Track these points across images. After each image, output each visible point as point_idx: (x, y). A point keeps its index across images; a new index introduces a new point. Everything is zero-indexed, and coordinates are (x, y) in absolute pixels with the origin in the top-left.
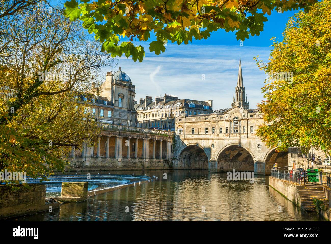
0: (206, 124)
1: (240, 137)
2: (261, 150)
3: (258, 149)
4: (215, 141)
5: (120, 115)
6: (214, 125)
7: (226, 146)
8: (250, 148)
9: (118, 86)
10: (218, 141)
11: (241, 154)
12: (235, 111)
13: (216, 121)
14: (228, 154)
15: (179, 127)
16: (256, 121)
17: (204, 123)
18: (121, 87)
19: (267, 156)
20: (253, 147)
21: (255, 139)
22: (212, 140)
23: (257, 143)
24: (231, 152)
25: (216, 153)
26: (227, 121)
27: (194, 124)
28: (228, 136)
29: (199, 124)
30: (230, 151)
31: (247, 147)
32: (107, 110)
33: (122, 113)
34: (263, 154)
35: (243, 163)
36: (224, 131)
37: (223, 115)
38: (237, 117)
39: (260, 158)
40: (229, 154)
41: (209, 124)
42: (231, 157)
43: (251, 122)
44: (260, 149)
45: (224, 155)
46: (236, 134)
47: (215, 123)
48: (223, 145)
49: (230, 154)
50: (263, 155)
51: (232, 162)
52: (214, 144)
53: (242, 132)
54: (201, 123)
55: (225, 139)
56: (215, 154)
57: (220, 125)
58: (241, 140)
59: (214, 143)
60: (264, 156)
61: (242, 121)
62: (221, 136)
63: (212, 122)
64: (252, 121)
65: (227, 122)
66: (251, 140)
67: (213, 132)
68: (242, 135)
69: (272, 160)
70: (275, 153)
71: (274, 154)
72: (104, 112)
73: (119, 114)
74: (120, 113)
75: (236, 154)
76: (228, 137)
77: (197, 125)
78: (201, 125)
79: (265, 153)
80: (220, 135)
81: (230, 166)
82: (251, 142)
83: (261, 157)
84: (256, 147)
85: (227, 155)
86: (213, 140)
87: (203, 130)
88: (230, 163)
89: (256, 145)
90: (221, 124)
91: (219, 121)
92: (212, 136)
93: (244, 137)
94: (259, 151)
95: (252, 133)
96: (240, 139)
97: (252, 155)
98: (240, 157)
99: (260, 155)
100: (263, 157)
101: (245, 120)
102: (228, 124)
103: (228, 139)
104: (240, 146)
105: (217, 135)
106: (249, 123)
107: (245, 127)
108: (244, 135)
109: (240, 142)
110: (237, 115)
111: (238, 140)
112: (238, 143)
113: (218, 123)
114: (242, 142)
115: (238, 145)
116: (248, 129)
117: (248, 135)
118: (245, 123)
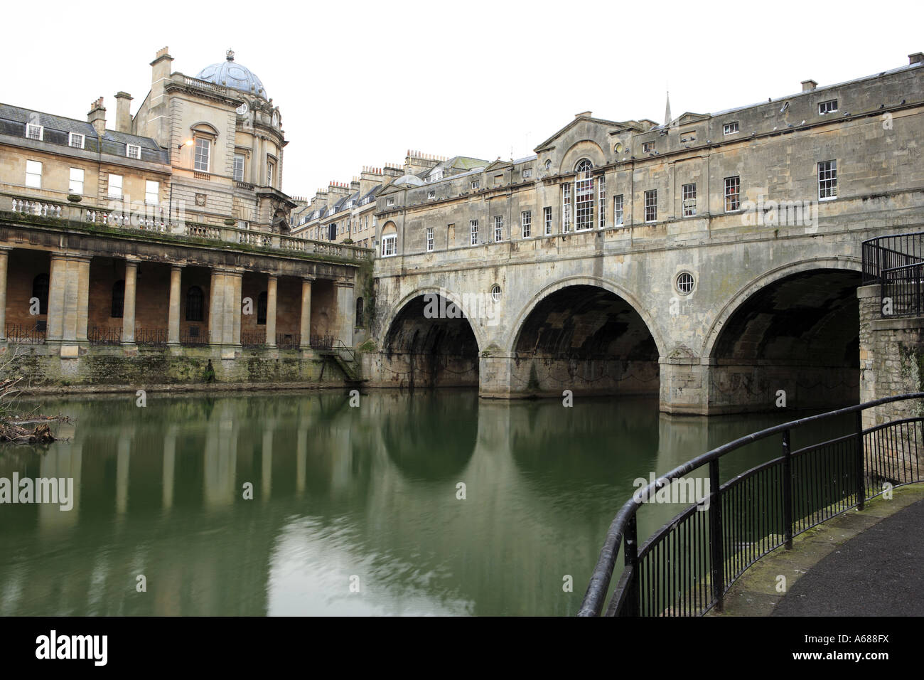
0: (472, 208)
1: (599, 246)
2: (692, 301)
3: (678, 296)
4: (503, 270)
5: (201, 200)
6: (502, 204)
7: (543, 291)
8: (645, 292)
9: (191, 99)
10: (513, 272)
11: (623, 328)
12: (581, 134)
14: (561, 326)
15: (386, 229)
16: (668, 164)
17: (466, 204)
18: (203, 101)
19: (718, 328)
20: (655, 289)
21: (663, 250)
22: (491, 271)
23: (672, 270)
24: (575, 318)
25: (505, 323)
26: (548, 181)
27: (431, 212)
28: (553, 245)
29: (447, 209)
30: (567, 313)
31: (629, 288)
32: (141, 178)
33: (207, 193)
34: (700, 317)
35: (630, 366)
36: (538, 228)
37: (533, 162)
38: (589, 163)
39: (685, 337)
40: (565, 328)
41: (481, 203)
42: (579, 341)
43: (649, 175)
44: (688, 294)
45: (541, 329)
46: (582, 237)
47: (504, 199)
48: (533, 285)
49: (569, 326)
50: (700, 323)
51: (583, 359)
52: (501, 286)
53: (609, 221)
54: (455, 205)
55: (540, 261)
56: (503, 328)
57: (521, 204)
58: (605, 259)
59: (500, 283)
60: (708, 327)
61: (608, 176)
62: (525, 248)
63: (492, 195)
64: (654, 167)
65: (548, 189)
66: (649, 256)
67: (498, 235)
68: (608, 239)
69: (743, 347)
70: (760, 317)
71: (753, 318)
72: (124, 184)
73: (197, 194)
74: (203, 192)
75: (597, 326)
76: (553, 252)
77: (443, 217)
78: (456, 211)
79: (711, 316)
80: (521, 247)
81: (572, 376)
82: (650, 265)
83: (692, 333)
84: (668, 287)
85: (556, 331)
86: (496, 268)
87: (463, 230)
88: (574, 365)
89: (669, 279)
90: (526, 198)
91: (518, 188)
92: (492, 254)
93: (614, 245)
94: (681, 304)
95: (652, 221)
96: (602, 256)
97: (649, 323)
98: (619, 340)
99: (688, 324)
100: (699, 332)
101: (622, 168)
102: (550, 196)
103: (552, 260)
104: (598, 285)
105: (513, 247)
106: (638, 177)
107: (618, 198)
108: (616, 237)
109: (599, 269)
110: (589, 151)
111: (592, 261)
112: (591, 274)
113: (516, 194)
114: (609, 269)
115: (592, 283)
116: (629, 208)
117: (637, 234)
118: (623, 180)
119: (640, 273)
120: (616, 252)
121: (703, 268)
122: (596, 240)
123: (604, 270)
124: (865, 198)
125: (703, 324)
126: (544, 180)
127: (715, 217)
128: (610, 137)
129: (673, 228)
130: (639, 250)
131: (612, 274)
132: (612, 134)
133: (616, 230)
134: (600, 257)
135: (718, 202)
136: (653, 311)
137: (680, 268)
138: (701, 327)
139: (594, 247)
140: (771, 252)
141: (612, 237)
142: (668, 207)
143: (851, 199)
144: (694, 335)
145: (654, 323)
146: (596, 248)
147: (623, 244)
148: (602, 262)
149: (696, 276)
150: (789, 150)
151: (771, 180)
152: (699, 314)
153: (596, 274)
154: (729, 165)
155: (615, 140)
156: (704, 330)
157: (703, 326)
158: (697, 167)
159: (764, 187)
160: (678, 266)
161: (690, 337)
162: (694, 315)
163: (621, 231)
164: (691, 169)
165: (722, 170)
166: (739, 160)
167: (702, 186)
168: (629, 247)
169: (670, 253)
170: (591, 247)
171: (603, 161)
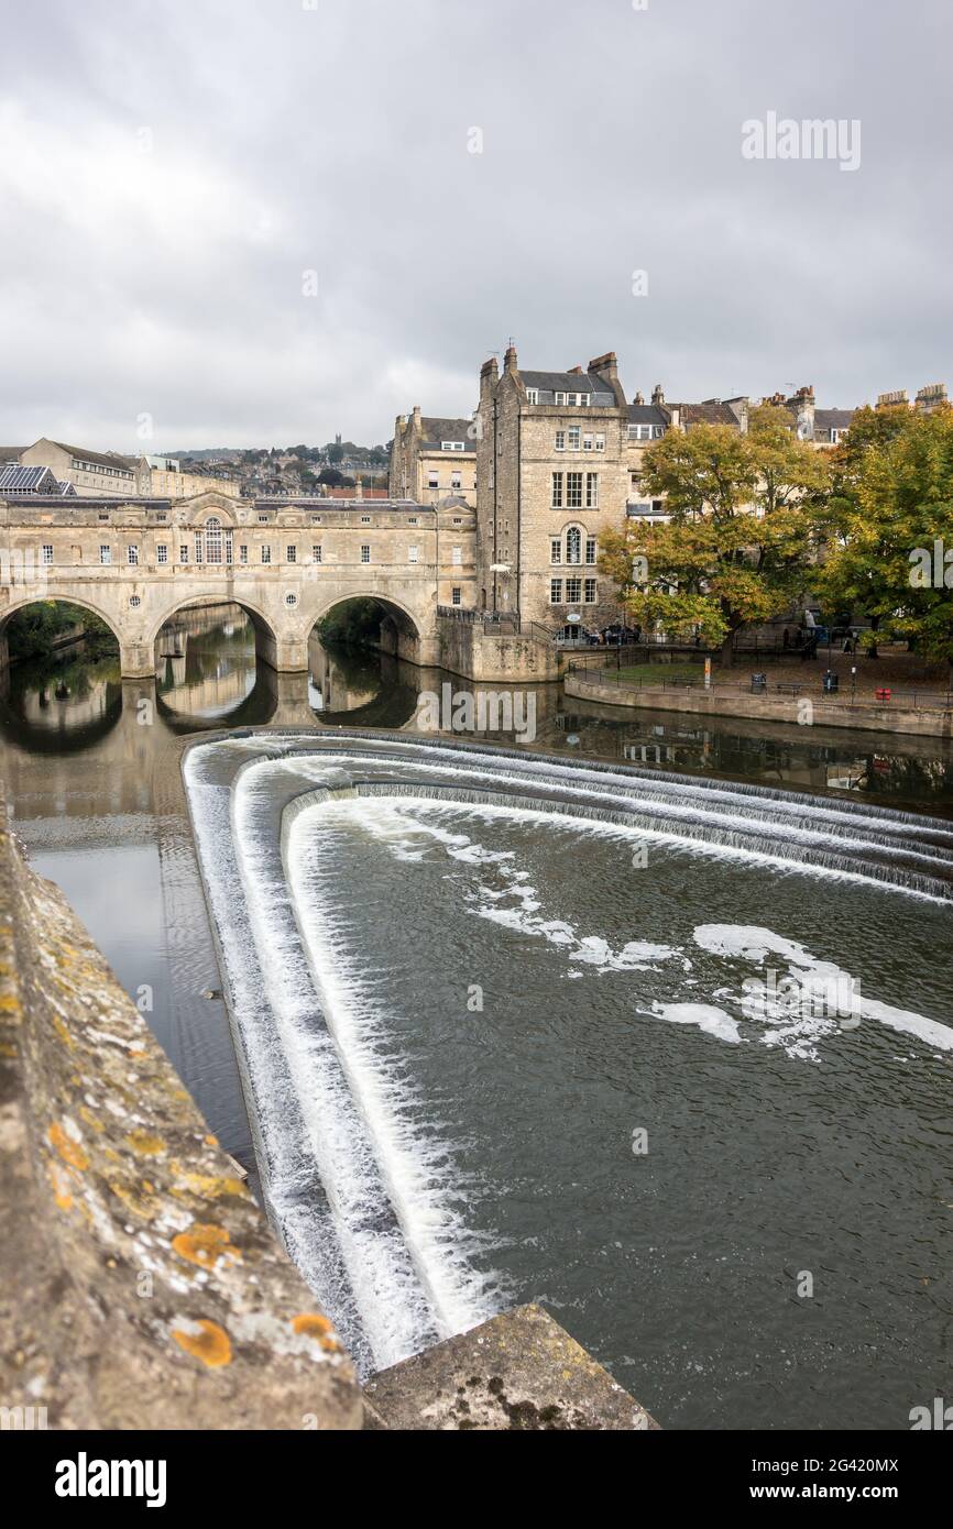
0: (104, 536)
1: (231, 575)
2: (296, 610)
3: (287, 606)
4: (140, 586)
6: (137, 538)
8: (264, 605)
10: (152, 588)
12: (212, 501)
13: (141, 527)
16: (277, 533)
17: (94, 532)
19: (312, 624)
20: (272, 603)
21: (277, 581)
22: (129, 585)
23: (283, 592)
25: (146, 622)
26: (183, 528)
27: (49, 532)
28: (190, 572)
29: (70, 532)
31: (257, 602)
34: (302, 619)
36: (173, 557)
37: (167, 511)
38: (217, 520)
39: (293, 630)
41: (114, 533)
43: (265, 535)
44: (295, 606)
46: (216, 568)
47: (140, 534)
48: (172, 597)
50: (301, 621)
52: (141, 596)
53: (237, 560)
54: (79, 531)
55: (179, 581)
56: (145, 626)
57: (156, 540)
58: (235, 584)
59: (139, 593)
60: (306, 624)
61: (235, 532)
62: (163, 571)
63: (124, 529)
64: (268, 532)
65: (183, 533)
66: (267, 583)
67: (133, 559)
68: (236, 571)
76: (190, 576)
77: (66, 537)
78: (81, 536)
79: (308, 617)
80: (160, 569)
82: (268, 589)
83: (296, 628)
84: (281, 602)
86: (134, 583)
87: (91, 552)
89: (281, 597)
90: (161, 536)
91: (152, 528)
92: (129, 572)
93: (244, 576)
94: (289, 611)
95: (268, 564)
96: (232, 581)
97: (269, 623)
99: (294, 623)
100: (301, 625)
101: (248, 530)
102: (189, 538)
103: (192, 581)
104: (233, 599)
105: (150, 569)
106: (257, 536)
107: (244, 548)
108: (243, 571)
109: (230, 589)
110: (218, 513)
111: (225, 584)
112: (225, 592)
113: (149, 532)
114: (239, 590)
115: (227, 598)
116: (255, 554)
117: (257, 570)
118: (246, 537)
119: (262, 593)
120: (243, 580)
121: (302, 593)
122: (229, 572)
123: (235, 590)
124: (384, 566)
126: (180, 527)
127: (311, 566)
129: (284, 570)
130: (258, 579)
131: (242, 593)
132: (237, 507)
133: (245, 567)
134: (230, 581)
135: (309, 558)
136: (272, 614)
137: (288, 592)
139: (226, 576)
140: (340, 587)
141: (239, 570)
142: (279, 556)
143: (379, 565)
144: (298, 628)
145: (272, 622)
146: (228, 577)
147: (249, 575)
148: (233, 585)
149: (298, 597)
150: (348, 537)
151: (339, 550)
152: (300, 617)
153: (229, 593)
154: (317, 539)
155: (240, 511)
157: (304, 623)
158: (298, 537)
160: (286, 590)
162: (297, 617)
163: (248, 568)
164: (292, 538)
165: (311, 541)
166: (321, 537)
167: (300, 548)
168: (253, 578)
169: (281, 583)
170: (223, 575)
171: (230, 523)
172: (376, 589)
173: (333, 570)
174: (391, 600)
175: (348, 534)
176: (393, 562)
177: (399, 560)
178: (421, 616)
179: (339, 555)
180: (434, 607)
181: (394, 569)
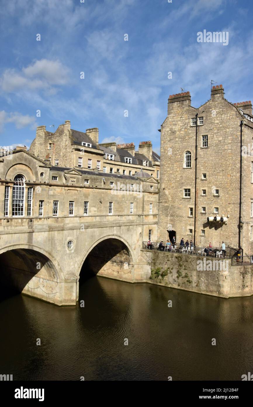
1: (31, 227)
2: (73, 253)
3: (67, 250)
8: (53, 251)
12: (21, 160)
16: (63, 190)
20: (59, 248)
21: (63, 230)
23: (66, 239)
31: (47, 249)
38: (22, 177)
39: (71, 269)
43: (56, 192)
44: (72, 249)
46: (20, 221)
50: (76, 262)
53: (37, 214)
58: (34, 234)
61: (36, 188)
64: (58, 189)
66: (56, 233)
68: (35, 223)
76: (1, 228)
79: (80, 258)
82: (56, 237)
83: (73, 266)
84: (64, 247)
89: (65, 244)
93: (40, 227)
94: (68, 254)
95: (56, 216)
96: (33, 232)
97: (56, 265)
99: (72, 264)
100: (76, 265)
101: (45, 186)
104: (31, 248)
106: (51, 193)
107: (42, 202)
108: (40, 222)
109: (30, 239)
110: (24, 171)
111: (26, 235)
112: (25, 242)
114: (36, 240)
115: (26, 247)
116: (47, 208)
117: (50, 222)
118: (45, 193)
119: (51, 240)
120: (40, 231)
121: (77, 238)
122: (28, 223)
123: (33, 240)
124: (118, 216)
125: (78, 262)
127: (81, 217)
128: (38, 167)
129: (67, 220)
130: (51, 229)
131: (38, 242)
132: (40, 166)
133: (40, 219)
134: (31, 233)
135: (80, 211)
136: (58, 258)
137: (69, 239)
138: (77, 264)
139: (27, 227)
140: (98, 232)
141: (38, 222)
142: (64, 210)
143: (116, 216)
144: (74, 267)
145: (59, 265)
146: (29, 228)
147: (44, 227)
148: (32, 235)
149: (75, 242)
150: (103, 195)
151: (98, 205)
152: (76, 258)
153: (28, 242)
154: (86, 196)
155: (41, 170)
156: (78, 264)
157: (77, 263)
158: (75, 194)
159: (96, 208)
160: (68, 238)
161: (72, 268)
162: (74, 259)
163: (43, 219)
164: (73, 194)
165: (83, 198)
166: (89, 195)
167: (77, 203)
168: (47, 228)
169: (65, 232)
170: (25, 227)
171: (33, 179)
172: (115, 233)
173: (94, 220)
174: (122, 240)
175: (103, 193)
176: (123, 213)
177: (125, 213)
178: (134, 249)
179: (98, 208)
180: (140, 243)
181: (124, 217)
